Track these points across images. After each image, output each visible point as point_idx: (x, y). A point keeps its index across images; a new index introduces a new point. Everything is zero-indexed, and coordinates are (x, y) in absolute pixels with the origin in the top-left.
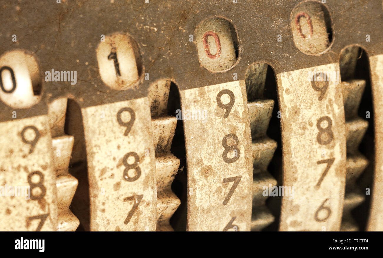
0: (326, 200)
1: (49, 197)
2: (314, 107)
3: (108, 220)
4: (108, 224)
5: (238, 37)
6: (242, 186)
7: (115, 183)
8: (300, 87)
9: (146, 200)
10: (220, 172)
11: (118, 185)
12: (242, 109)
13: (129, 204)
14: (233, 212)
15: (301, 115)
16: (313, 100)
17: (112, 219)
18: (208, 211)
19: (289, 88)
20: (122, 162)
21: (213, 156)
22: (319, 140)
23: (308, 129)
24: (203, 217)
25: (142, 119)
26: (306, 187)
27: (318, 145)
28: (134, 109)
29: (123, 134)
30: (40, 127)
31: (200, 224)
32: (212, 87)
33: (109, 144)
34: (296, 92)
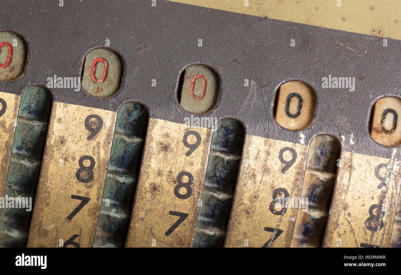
2: (81, 144)
8: (73, 120)
12: (10, 121)
15: (66, 147)
16: (82, 137)
19: (62, 118)
22: (78, 176)
23: (69, 162)
26: (56, 215)
27: (76, 180)
34: (67, 124)
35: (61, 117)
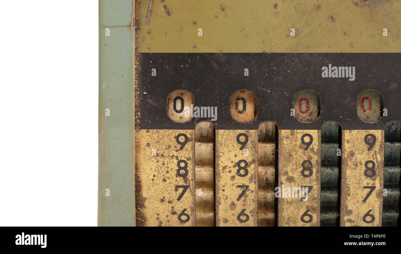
0: (370, 211)
1: (190, 176)
2: (364, 154)
3: (226, 196)
4: (227, 198)
5: (321, 104)
6: (313, 192)
7: (231, 176)
8: (356, 140)
9: (251, 189)
10: (299, 182)
11: (233, 177)
12: (316, 147)
13: (240, 190)
14: (307, 207)
15: (355, 157)
16: (364, 150)
17: (229, 196)
18: (291, 203)
20: (236, 165)
21: (295, 171)
22: (366, 174)
23: (359, 166)
24: (288, 205)
25: (253, 142)
26: (356, 200)
27: (365, 177)
28: (248, 135)
29: (239, 148)
30: (188, 136)
31: (286, 210)
32: (299, 131)
33: (230, 152)
34: (353, 143)
35: (349, 139)
